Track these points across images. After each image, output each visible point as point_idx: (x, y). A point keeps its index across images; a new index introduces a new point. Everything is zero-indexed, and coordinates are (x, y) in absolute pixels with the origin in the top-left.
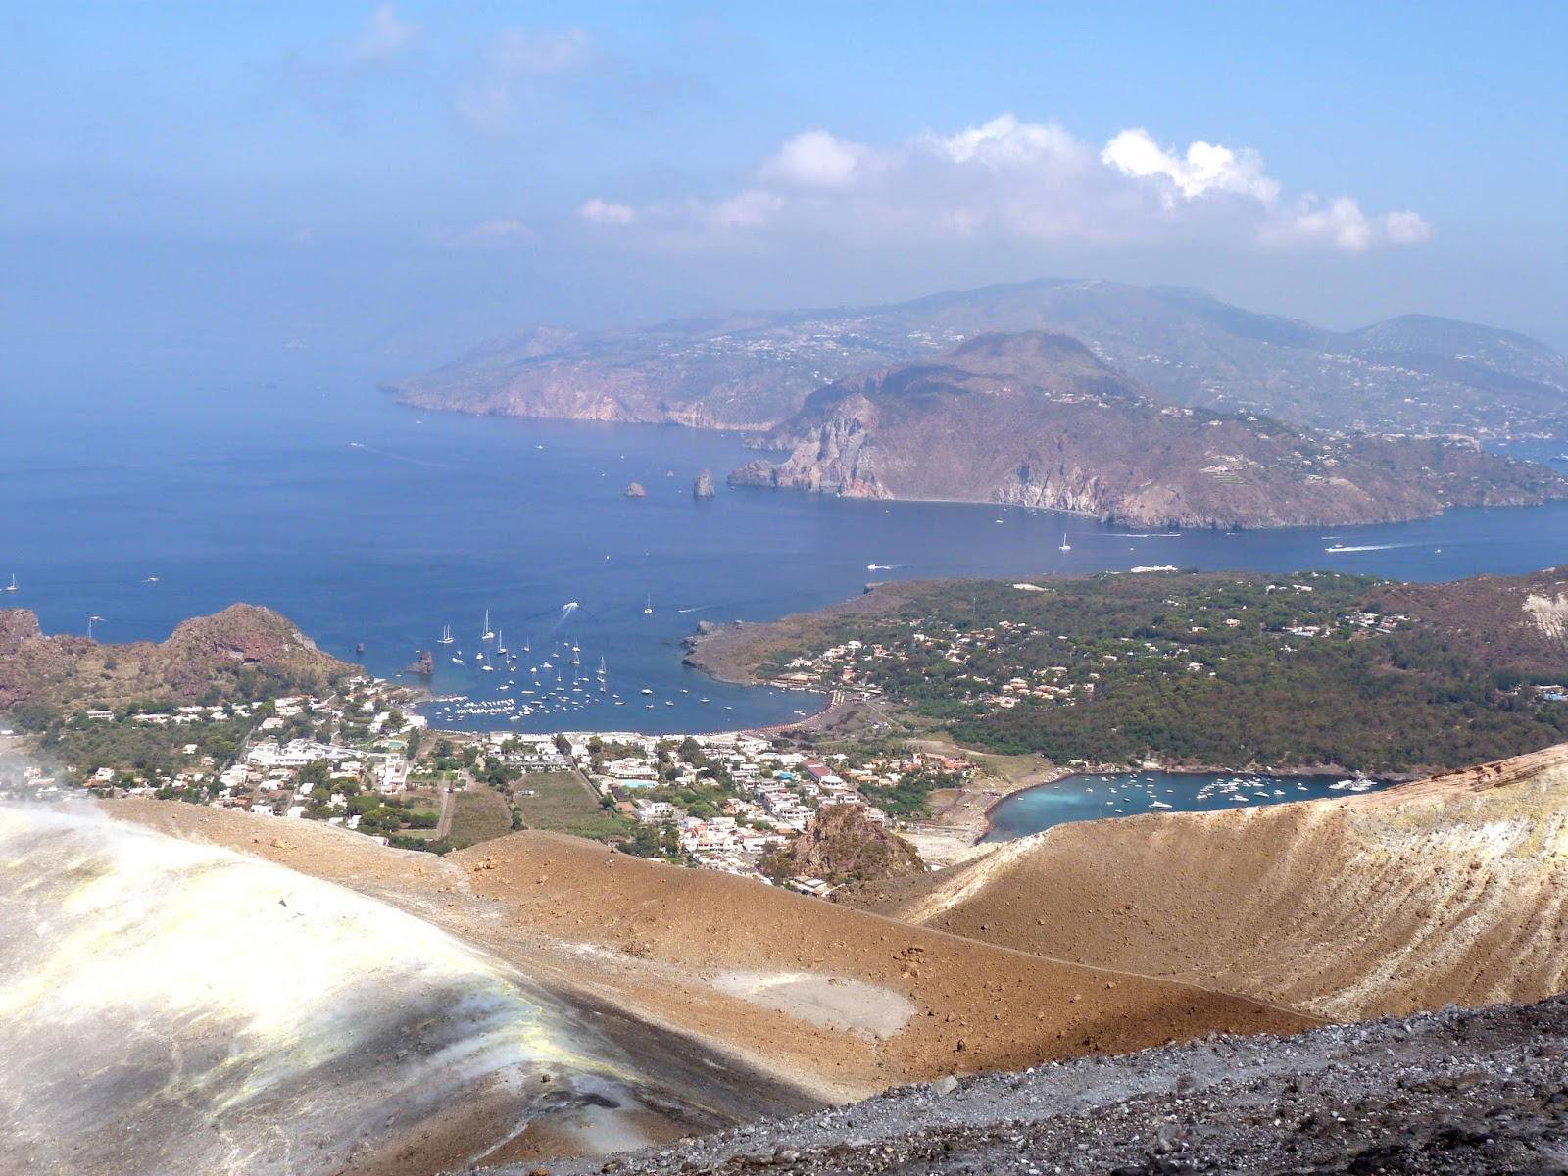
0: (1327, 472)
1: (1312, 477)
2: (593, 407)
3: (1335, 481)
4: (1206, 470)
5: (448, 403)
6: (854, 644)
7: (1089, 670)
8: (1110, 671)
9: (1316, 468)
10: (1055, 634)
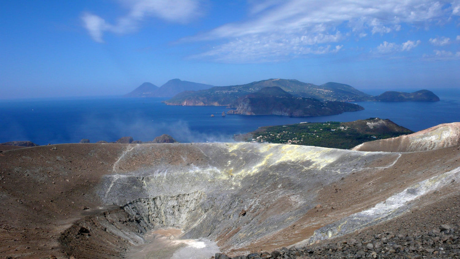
0: (325, 107)
1: (323, 108)
2: (199, 103)
3: (326, 108)
4: (306, 107)
5: (174, 104)
6: (261, 136)
7: (301, 138)
8: (304, 138)
9: (323, 106)
10: (293, 133)
